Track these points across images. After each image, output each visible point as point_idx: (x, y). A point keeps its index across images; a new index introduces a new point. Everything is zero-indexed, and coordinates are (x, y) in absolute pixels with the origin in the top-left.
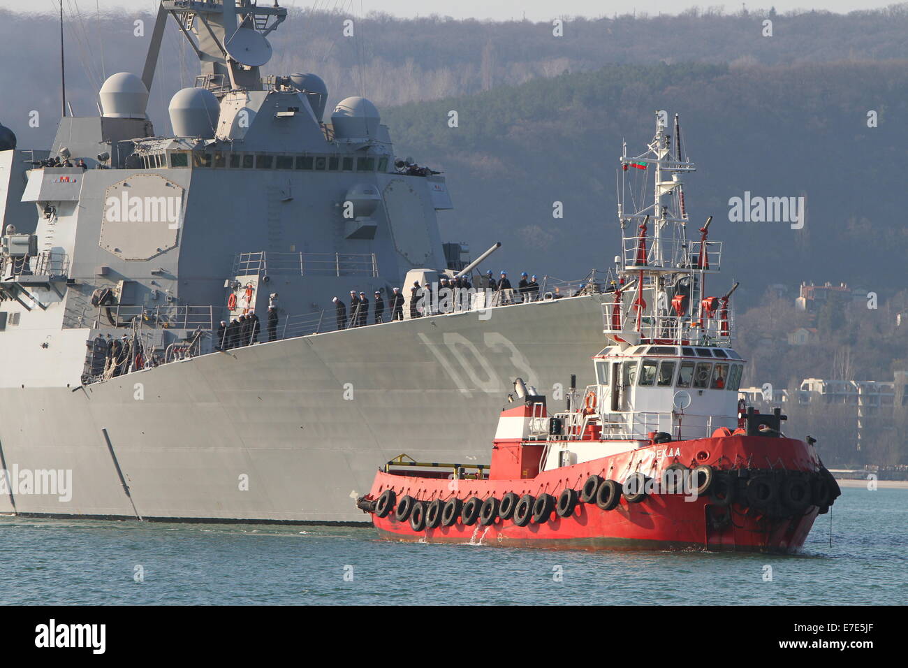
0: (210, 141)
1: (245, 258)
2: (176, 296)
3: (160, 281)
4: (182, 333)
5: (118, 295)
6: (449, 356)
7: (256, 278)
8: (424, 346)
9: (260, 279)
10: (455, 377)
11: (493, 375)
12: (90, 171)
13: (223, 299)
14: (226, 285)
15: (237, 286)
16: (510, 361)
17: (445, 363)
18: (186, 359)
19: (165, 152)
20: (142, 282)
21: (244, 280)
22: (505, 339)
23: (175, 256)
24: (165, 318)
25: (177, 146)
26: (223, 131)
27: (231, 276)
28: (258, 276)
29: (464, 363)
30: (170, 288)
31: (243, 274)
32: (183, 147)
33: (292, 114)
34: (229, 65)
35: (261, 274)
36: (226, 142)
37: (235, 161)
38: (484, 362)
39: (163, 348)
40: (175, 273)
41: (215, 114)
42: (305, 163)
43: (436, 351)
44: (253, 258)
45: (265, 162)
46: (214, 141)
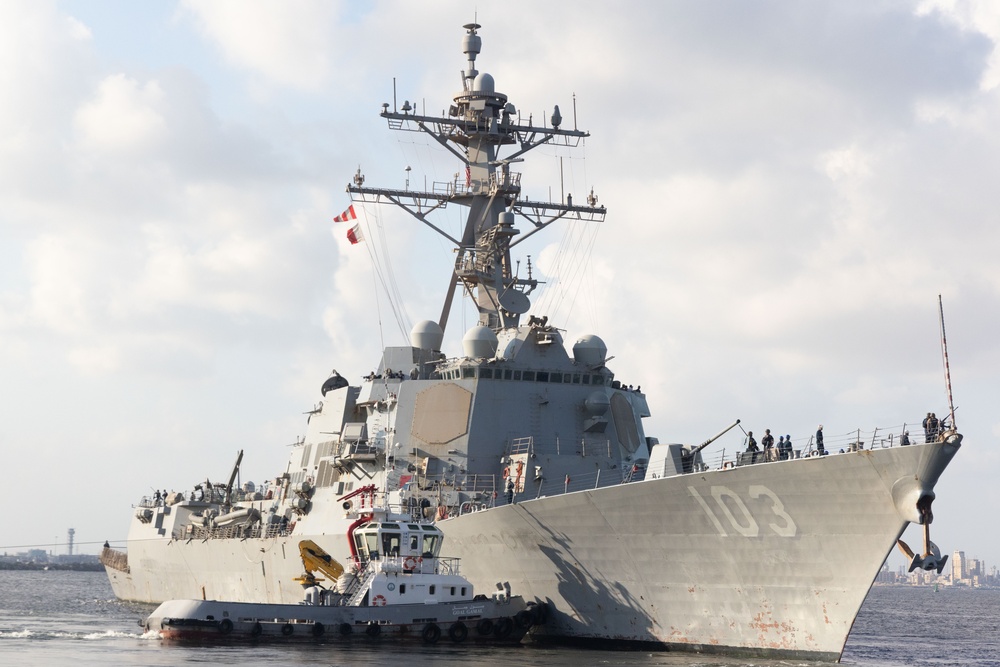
0: (492, 360)
1: (517, 442)
2: (466, 468)
3: (455, 458)
4: (472, 494)
5: (425, 468)
6: (713, 505)
7: (526, 456)
8: (692, 497)
9: (529, 457)
10: (717, 523)
11: (753, 523)
12: (406, 381)
13: (500, 471)
14: (502, 461)
15: (510, 462)
16: (772, 510)
17: (709, 512)
18: (483, 510)
19: (459, 368)
20: (442, 459)
21: (515, 458)
22: (768, 490)
23: (465, 440)
24: (459, 484)
25: (468, 363)
26: (500, 354)
27: (506, 454)
28: (527, 455)
29: (727, 512)
30: (461, 463)
31: (515, 453)
32: (473, 364)
33: (550, 341)
34: (500, 313)
35: (530, 453)
36: (502, 361)
37: (508, 375)
38: (746, 511)
39: (458, 504)
40: (466, 452)
41: (495, 343)
42: (557, 378)
43: (702, 502)
44: (522, 442)
45: (528, 376)
46: (494, 359)
